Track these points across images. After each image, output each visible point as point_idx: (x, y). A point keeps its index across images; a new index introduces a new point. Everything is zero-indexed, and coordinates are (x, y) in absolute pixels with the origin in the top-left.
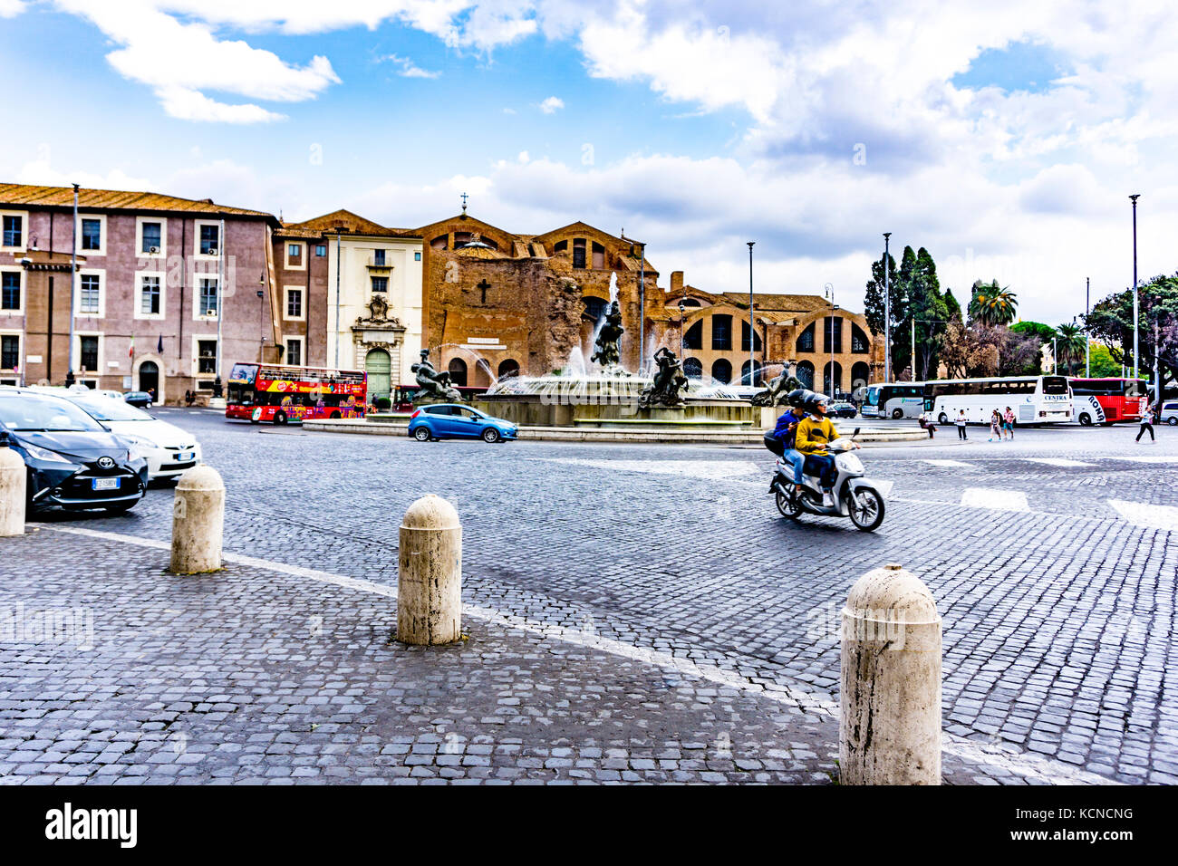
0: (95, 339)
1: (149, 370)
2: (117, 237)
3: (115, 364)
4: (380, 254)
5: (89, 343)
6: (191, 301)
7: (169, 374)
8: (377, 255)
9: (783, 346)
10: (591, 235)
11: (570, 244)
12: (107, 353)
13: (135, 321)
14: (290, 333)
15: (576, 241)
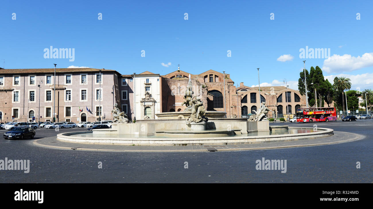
0: (70, 108)
1: (84, 115)
2: (75, 80)
3: (75, 114)
4: (148, 80)
5: (68, 108)
6: (94, 96)
7: (89, 116)
8: (147, 80)
9: (273, 101)
10: (214, 73)
11: (208, 76)
12: (73, 111)
13: (80, 102)
14: (124, 104)
15: (210, 75)
